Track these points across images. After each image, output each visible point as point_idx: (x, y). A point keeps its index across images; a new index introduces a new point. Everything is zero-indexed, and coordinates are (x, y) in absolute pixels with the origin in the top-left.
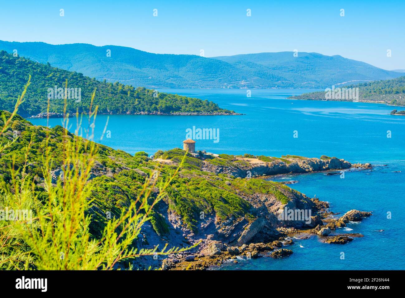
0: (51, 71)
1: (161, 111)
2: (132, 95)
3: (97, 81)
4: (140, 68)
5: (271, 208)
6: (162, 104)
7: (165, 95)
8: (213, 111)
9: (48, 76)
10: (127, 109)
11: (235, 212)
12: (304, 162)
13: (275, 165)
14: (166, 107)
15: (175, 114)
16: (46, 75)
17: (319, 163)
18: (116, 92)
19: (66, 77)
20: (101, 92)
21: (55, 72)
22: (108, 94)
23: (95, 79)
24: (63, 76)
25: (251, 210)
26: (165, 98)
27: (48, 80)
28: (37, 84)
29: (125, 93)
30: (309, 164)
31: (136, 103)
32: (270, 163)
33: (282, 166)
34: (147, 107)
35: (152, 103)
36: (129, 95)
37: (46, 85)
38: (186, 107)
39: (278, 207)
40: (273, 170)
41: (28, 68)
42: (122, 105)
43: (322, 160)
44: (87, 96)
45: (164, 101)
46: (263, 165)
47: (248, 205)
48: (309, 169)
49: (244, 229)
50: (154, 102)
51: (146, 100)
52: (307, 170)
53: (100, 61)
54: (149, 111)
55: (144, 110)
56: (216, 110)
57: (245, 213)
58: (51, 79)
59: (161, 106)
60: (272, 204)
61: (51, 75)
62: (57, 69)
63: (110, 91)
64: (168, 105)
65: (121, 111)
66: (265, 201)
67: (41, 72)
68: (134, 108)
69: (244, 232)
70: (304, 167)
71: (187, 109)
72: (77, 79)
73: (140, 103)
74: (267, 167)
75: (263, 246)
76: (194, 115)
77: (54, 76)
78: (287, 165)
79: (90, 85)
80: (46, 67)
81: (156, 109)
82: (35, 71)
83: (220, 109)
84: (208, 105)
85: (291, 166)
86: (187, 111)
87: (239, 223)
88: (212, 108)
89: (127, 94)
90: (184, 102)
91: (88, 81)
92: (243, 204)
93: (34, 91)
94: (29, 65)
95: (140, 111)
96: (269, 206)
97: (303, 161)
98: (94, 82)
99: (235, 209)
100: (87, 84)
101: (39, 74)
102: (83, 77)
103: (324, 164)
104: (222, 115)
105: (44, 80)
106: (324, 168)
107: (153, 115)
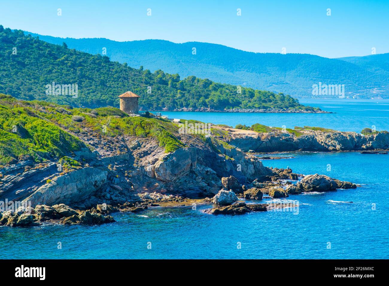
0: (65, 54)
1: (212, 107)
2: (174, 86)
3: (129, 68)
4: (232, 72)
5: (143, 159)
6: (215, 96)
7: (222, 86)
8: (287, 108)
9: (58, 60)
10: (163, 104)
11: (38, 153)
12: (329, 136)
13: (273, 137)
14: (219, 101)
15: (231, 110)
16: (56, 58)
17: (356, 140)
18: (151, 82)
19: (85, 62)
20: (131, 81)
21: (71, 54)
22: (141, 84)
23: (126, 64)
24: (81, 60)
25: (79, 153)
26: (219, 90)
27: (58, 65)
28: (41, 70)
29: (165, 83)
30: (336, 139)
31: (178, 95)
32: (265, 134)
33: (286, 140)
34: (192, 101)
35: (200, 96)
36: (169, 86)
37: (54, 71)
38: (250, 102)
39: (156, 157)
40: (269, 144)
41: (32, 48)
42: (158, 98)
43: (362, 135)
44: (110, 87)
45: (218, 93)
46: (253, 136)
47: (74, 144)
48: (335, 146)
49: (45, 182)
50: (203, 94)
51: (193, 91)
52: (331, 148)
53: (178, 62)
54: (195, 107)
55: (187, 106)
56: (293, 106)
57: (61, 156)
58: (62, 63)
59: (212, 100)
60: (146, 154)
61: (63, 58)
62: (75, 51)
63: (144, 81)
64: (221, 98)
65: (155, 106)
66: (135, 148)
67: (50, 54)
68: (174, 102)
69: (43, 187)
70: (326, 144)
71: (250, 104)
72: (99, 64)
73: (183, 95)
74: (259, 138)
75: (62, 210)
76: (259, 112)
77: (67, 59)
78: (295, 138)
79: (116, 72)
80: (59, 48)
81: (205, 105)
82: (41, 52)
83: (299, 105)
84: (283, 99)
85: (302, 141)
86: (250, 107)
87: (39, 172)
88: (287, 104)
89: (167, 84)
90: (247, 95)
91: (116, 67)
92: (64, 141)
93: (35, 79)
94: (35, 45)
95: (182, 106)
96: (141, 157)
97: (326, 134)
98: (124, 68)
99: (42, 147)
100: (114, 71)
101: (46, 57)
102: (109, 61)
103: (365, 141)
104: (300, 112)
105: (53, 64)
106: (364, 147)
107: (199, 111)
